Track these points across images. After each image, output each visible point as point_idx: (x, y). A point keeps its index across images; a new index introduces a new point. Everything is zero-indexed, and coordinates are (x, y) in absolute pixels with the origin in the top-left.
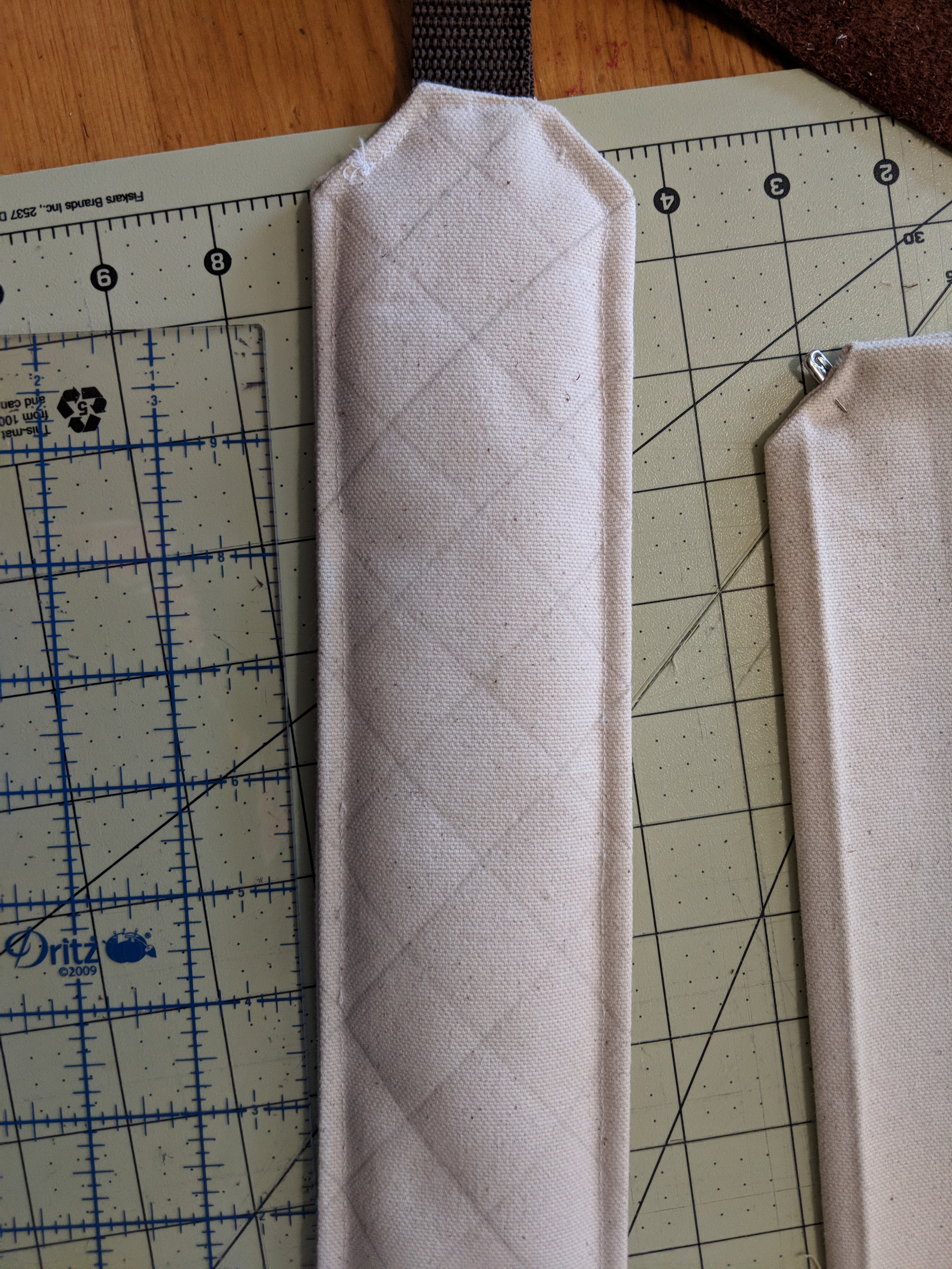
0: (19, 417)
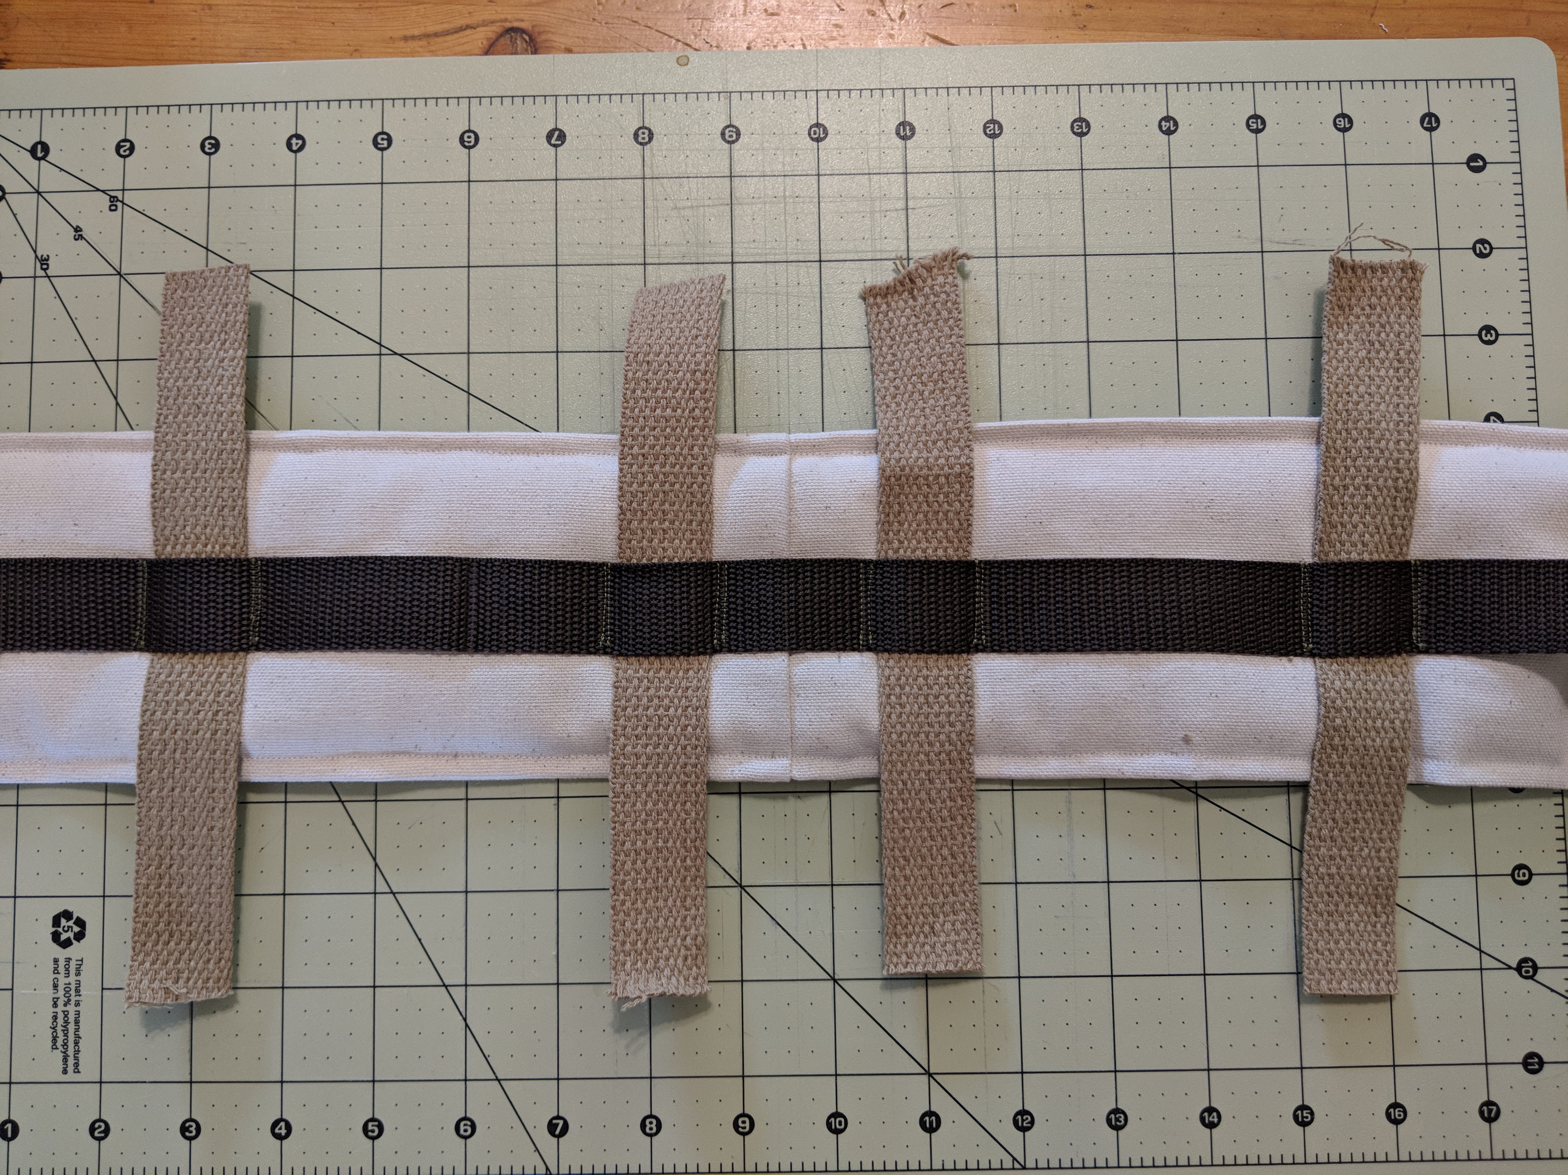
0: (67, 981)
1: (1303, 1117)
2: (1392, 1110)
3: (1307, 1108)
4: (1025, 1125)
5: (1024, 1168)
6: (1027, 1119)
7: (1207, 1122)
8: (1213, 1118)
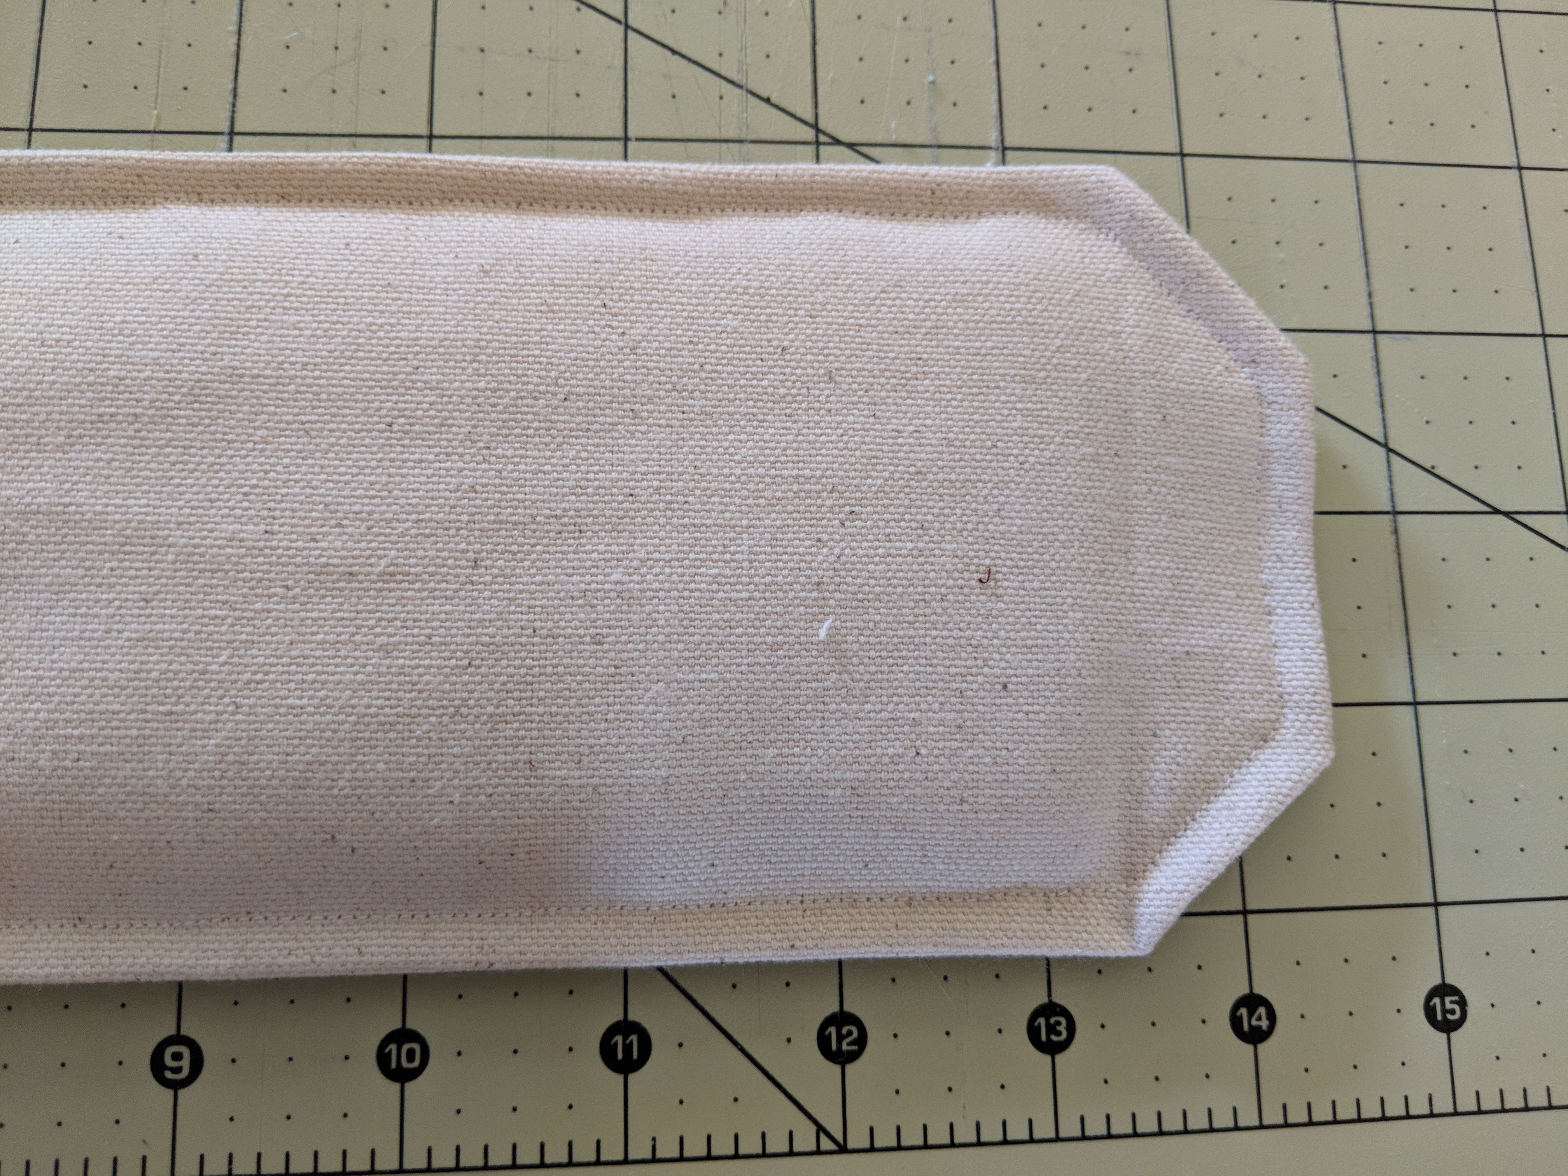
1: (1445, 1011)
3: (1453, 990)
4: (845, 1047)
5: (843, 1149)
6: (850, 1033)
7: (1246, 1027)
8: (1259, 1019)
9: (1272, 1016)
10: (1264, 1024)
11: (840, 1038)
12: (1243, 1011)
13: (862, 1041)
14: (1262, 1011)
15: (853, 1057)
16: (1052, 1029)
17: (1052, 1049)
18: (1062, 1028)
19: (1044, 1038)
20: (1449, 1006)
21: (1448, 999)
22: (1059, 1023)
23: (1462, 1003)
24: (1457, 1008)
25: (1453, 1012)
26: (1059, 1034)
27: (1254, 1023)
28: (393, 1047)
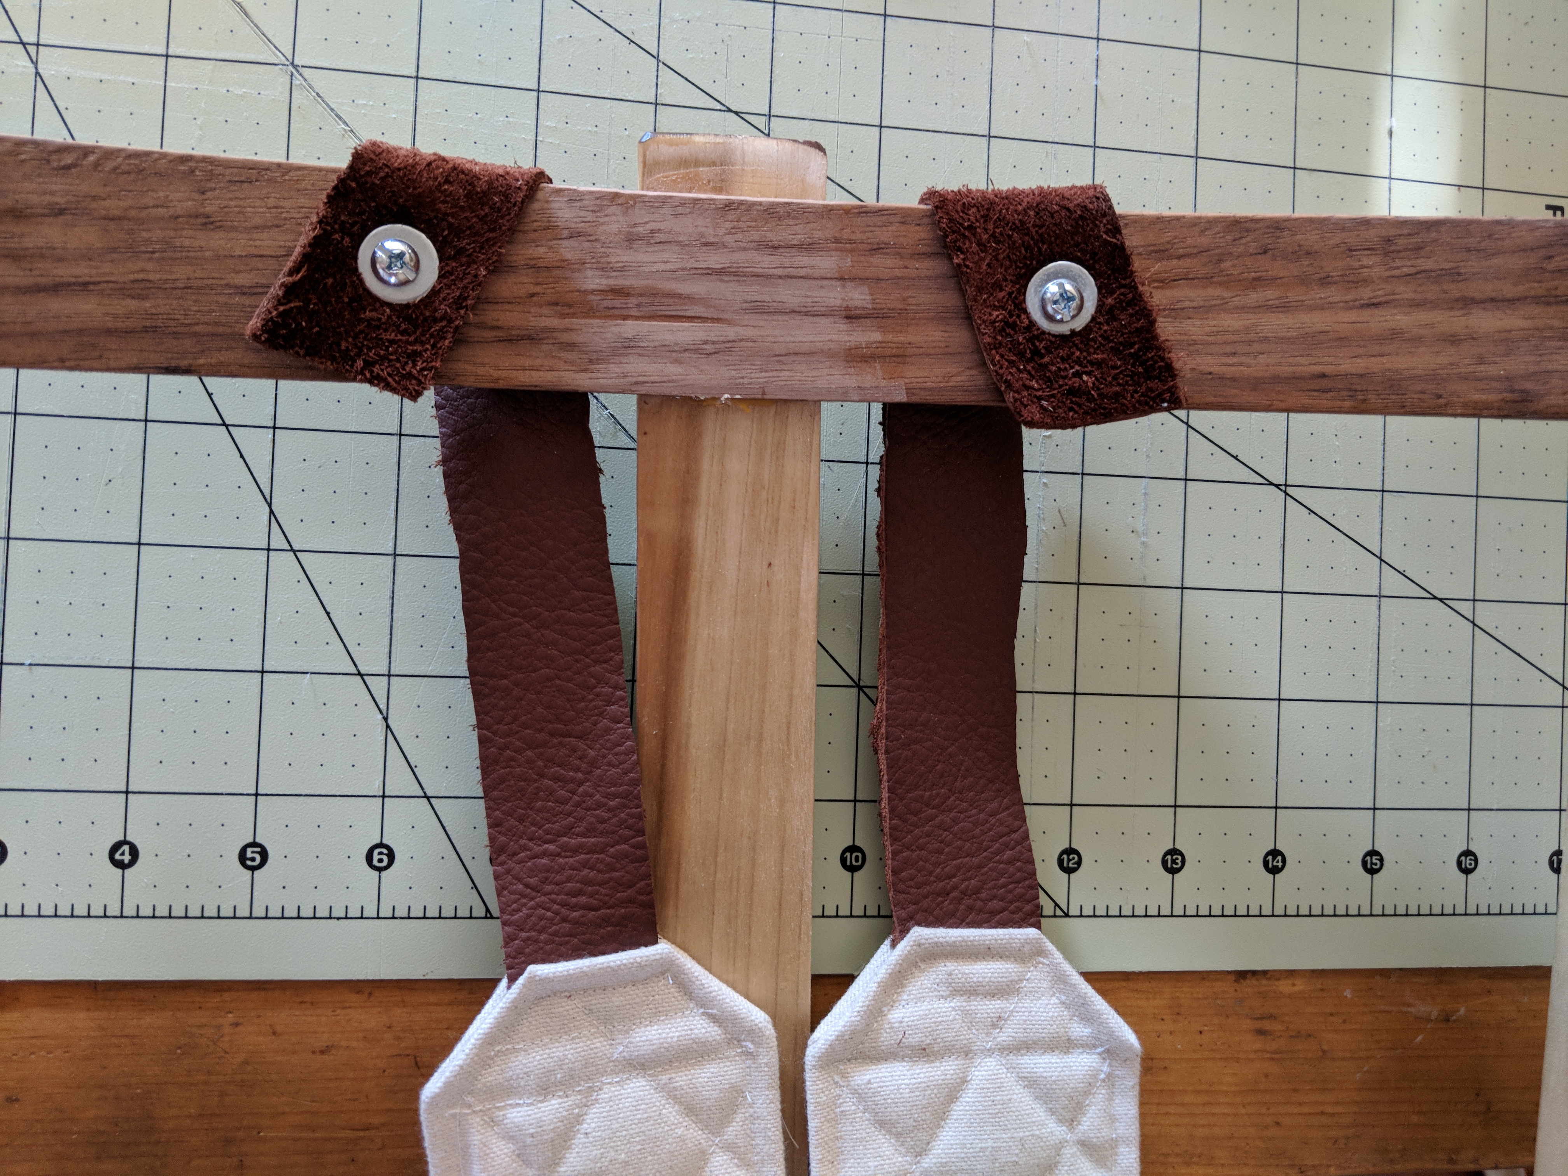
1: (1372, 863)
2: (1463, 858)
3: (1377, 853)
4: (1071, 865)
5: (1067, 915)
6: (1074, 858)
7: (1270, 866)
8: (1278, 862)
9: (1284, 861)
10: (1280, 864)
11: (1069, 860)
12: (1270, 858)
13: (1079, 863)
14: (1279, 858)
15: (1074, 870)
16: (1174, 862)
17: (1173, 871)
18: (1179, 861)
19: (1169, 866)
20: (1374, 861)
21: (1374, 858)
22: (1177, 859)
23: (1381, 860)
24: (1378, 862)
25: (1376, 864)
26: (1177, 864)
27: (1275, 864)
28: (848, 854)
